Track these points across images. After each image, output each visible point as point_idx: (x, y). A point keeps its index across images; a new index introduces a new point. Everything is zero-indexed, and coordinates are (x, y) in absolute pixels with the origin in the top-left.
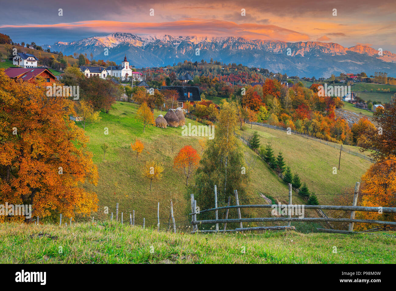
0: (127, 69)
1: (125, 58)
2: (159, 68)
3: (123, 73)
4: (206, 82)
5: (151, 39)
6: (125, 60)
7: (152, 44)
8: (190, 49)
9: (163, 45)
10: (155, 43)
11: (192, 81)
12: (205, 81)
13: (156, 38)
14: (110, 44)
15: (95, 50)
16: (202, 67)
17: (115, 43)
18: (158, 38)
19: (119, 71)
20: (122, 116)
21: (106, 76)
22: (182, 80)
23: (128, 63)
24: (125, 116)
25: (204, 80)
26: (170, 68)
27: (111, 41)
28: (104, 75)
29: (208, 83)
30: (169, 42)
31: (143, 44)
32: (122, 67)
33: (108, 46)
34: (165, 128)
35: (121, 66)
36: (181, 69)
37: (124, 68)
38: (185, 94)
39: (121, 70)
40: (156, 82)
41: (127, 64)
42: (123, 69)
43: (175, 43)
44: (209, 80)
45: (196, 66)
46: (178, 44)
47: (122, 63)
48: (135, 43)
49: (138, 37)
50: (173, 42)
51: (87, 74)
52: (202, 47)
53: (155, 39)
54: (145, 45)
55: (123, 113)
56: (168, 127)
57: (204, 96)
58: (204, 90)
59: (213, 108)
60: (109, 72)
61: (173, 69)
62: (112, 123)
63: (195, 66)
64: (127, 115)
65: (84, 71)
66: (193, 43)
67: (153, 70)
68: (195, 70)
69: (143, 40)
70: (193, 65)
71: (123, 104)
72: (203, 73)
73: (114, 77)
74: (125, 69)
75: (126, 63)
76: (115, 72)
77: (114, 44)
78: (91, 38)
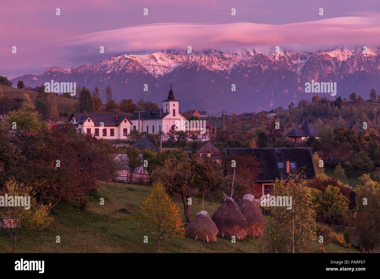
0: (174, 115)
1: (171, 93)
2: (257, 114)
3: (166, 125)
4: (349, 140)
5: (245, 53)
6: (171, 98)
7: (247, 63)
8: (329, 72)
9: (271, 66)
10: (252, 63)
11: (317, 138)
12: (346, 139)
13: (254, 52)
14: (157, 68)
15: (126, 82)
16: (351, 110)
17: (167, 66)
18: (259, 52)
19: (158, 122)
20: (118, 216)
21: (129, 132)
22: (295, 137)
23: (177, 104)
24: (124, 215)
25: (345, 135)
26: (281, 113)
27: (160, 61)
28: (125, 130)
29: (354, 141)
30: (282, 58)
31: (228, 65)
32: (165, 111)
33: (154, 71)
34: (211, 242)
35: (162, 110)
36: (305, 115)
37: (167, 113)
38: (280, 165)
39: (161, 118)
40: (236, 141)
41: (174, 106)
42: (166, 117)
43: (296, 60)
44: (356, 136)
45: (339, 108)
46: (303, 61)
47: (165, 104)
48: (211, 63)
49: (216, 51)
50: (290, 59)
51: (89, 130)
52: (355, 66)
53: (252, 54)
54: (231, 66)
55: (120, 208)
56: (221, 240)
57: (343, 170)
58: (343, 159)
59: (333, 194)
60: (136, 123)
61: (288, 114)
62: (86, 232)
63: (337, 107)
64: (129, 213)
65: (82, 124)
66: (335, 59)
67: (244, 120)
68: (337, 116)
69: (227, 56)
70: (332, 105)
71: (133, 190)
72: (355, 123)
73: (146, 133)
74: (170, 116)
75: (171, 103)
76: (150, 123)
77: (165, 67)
78: (119, 57)
